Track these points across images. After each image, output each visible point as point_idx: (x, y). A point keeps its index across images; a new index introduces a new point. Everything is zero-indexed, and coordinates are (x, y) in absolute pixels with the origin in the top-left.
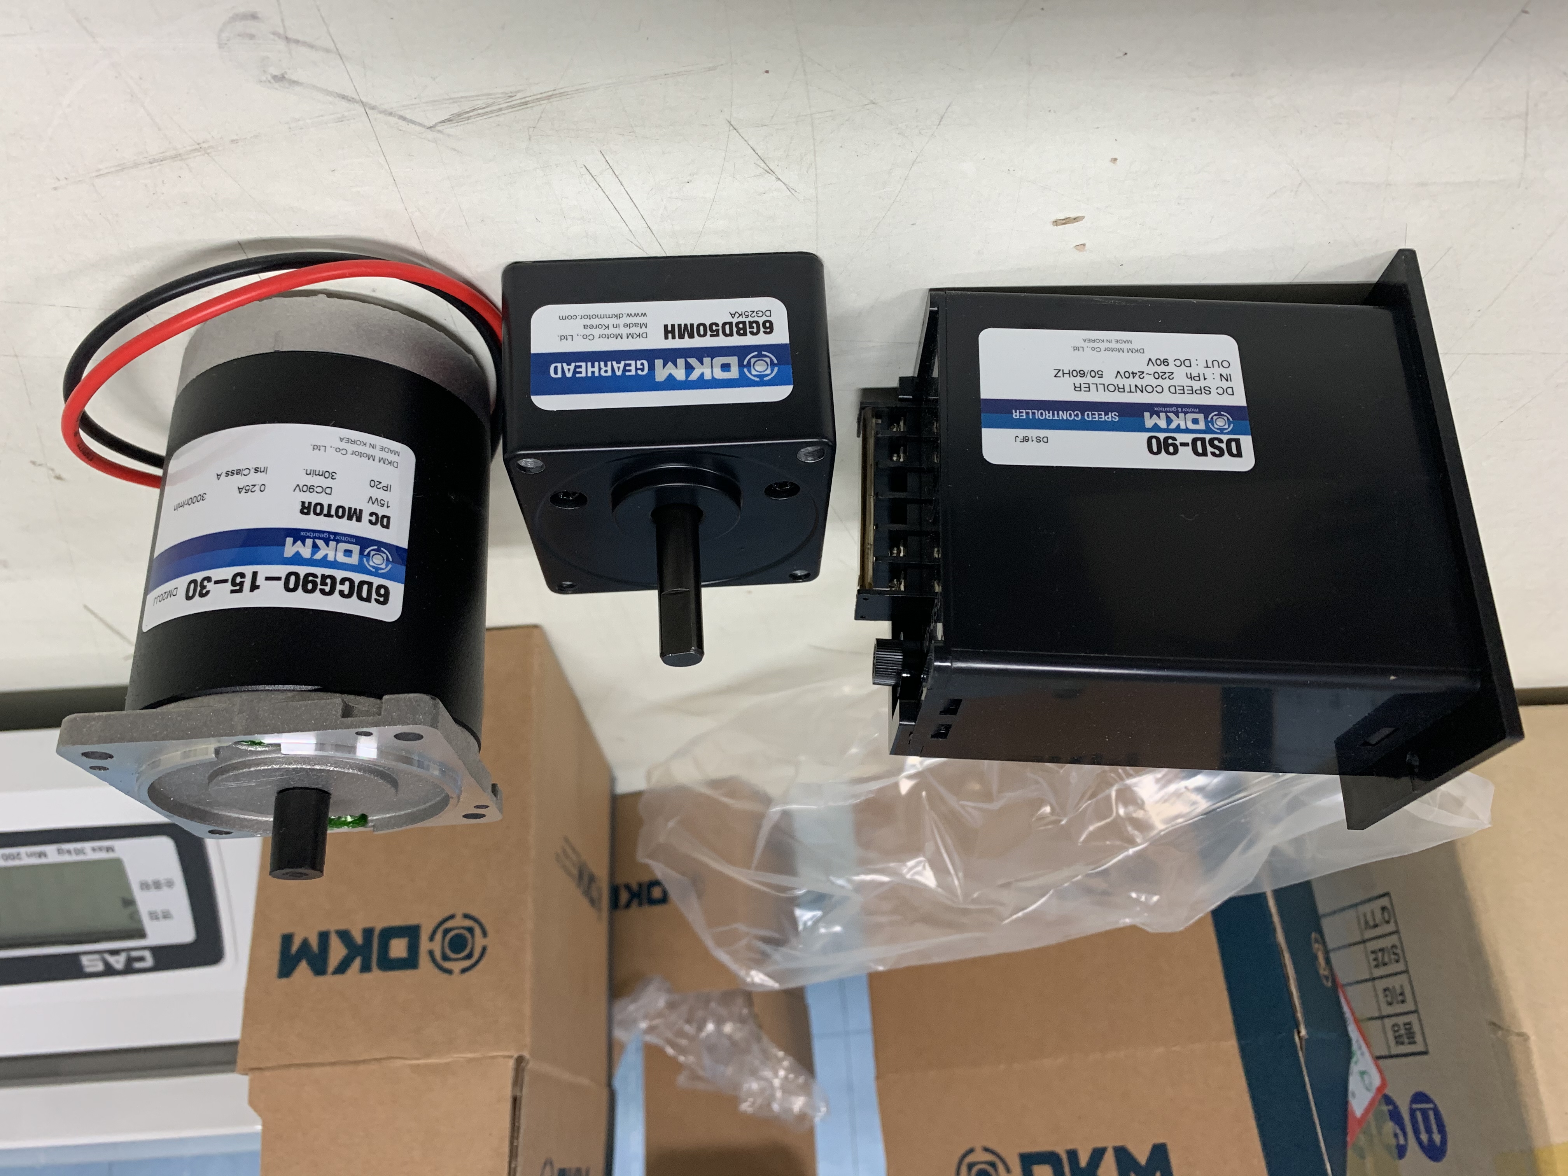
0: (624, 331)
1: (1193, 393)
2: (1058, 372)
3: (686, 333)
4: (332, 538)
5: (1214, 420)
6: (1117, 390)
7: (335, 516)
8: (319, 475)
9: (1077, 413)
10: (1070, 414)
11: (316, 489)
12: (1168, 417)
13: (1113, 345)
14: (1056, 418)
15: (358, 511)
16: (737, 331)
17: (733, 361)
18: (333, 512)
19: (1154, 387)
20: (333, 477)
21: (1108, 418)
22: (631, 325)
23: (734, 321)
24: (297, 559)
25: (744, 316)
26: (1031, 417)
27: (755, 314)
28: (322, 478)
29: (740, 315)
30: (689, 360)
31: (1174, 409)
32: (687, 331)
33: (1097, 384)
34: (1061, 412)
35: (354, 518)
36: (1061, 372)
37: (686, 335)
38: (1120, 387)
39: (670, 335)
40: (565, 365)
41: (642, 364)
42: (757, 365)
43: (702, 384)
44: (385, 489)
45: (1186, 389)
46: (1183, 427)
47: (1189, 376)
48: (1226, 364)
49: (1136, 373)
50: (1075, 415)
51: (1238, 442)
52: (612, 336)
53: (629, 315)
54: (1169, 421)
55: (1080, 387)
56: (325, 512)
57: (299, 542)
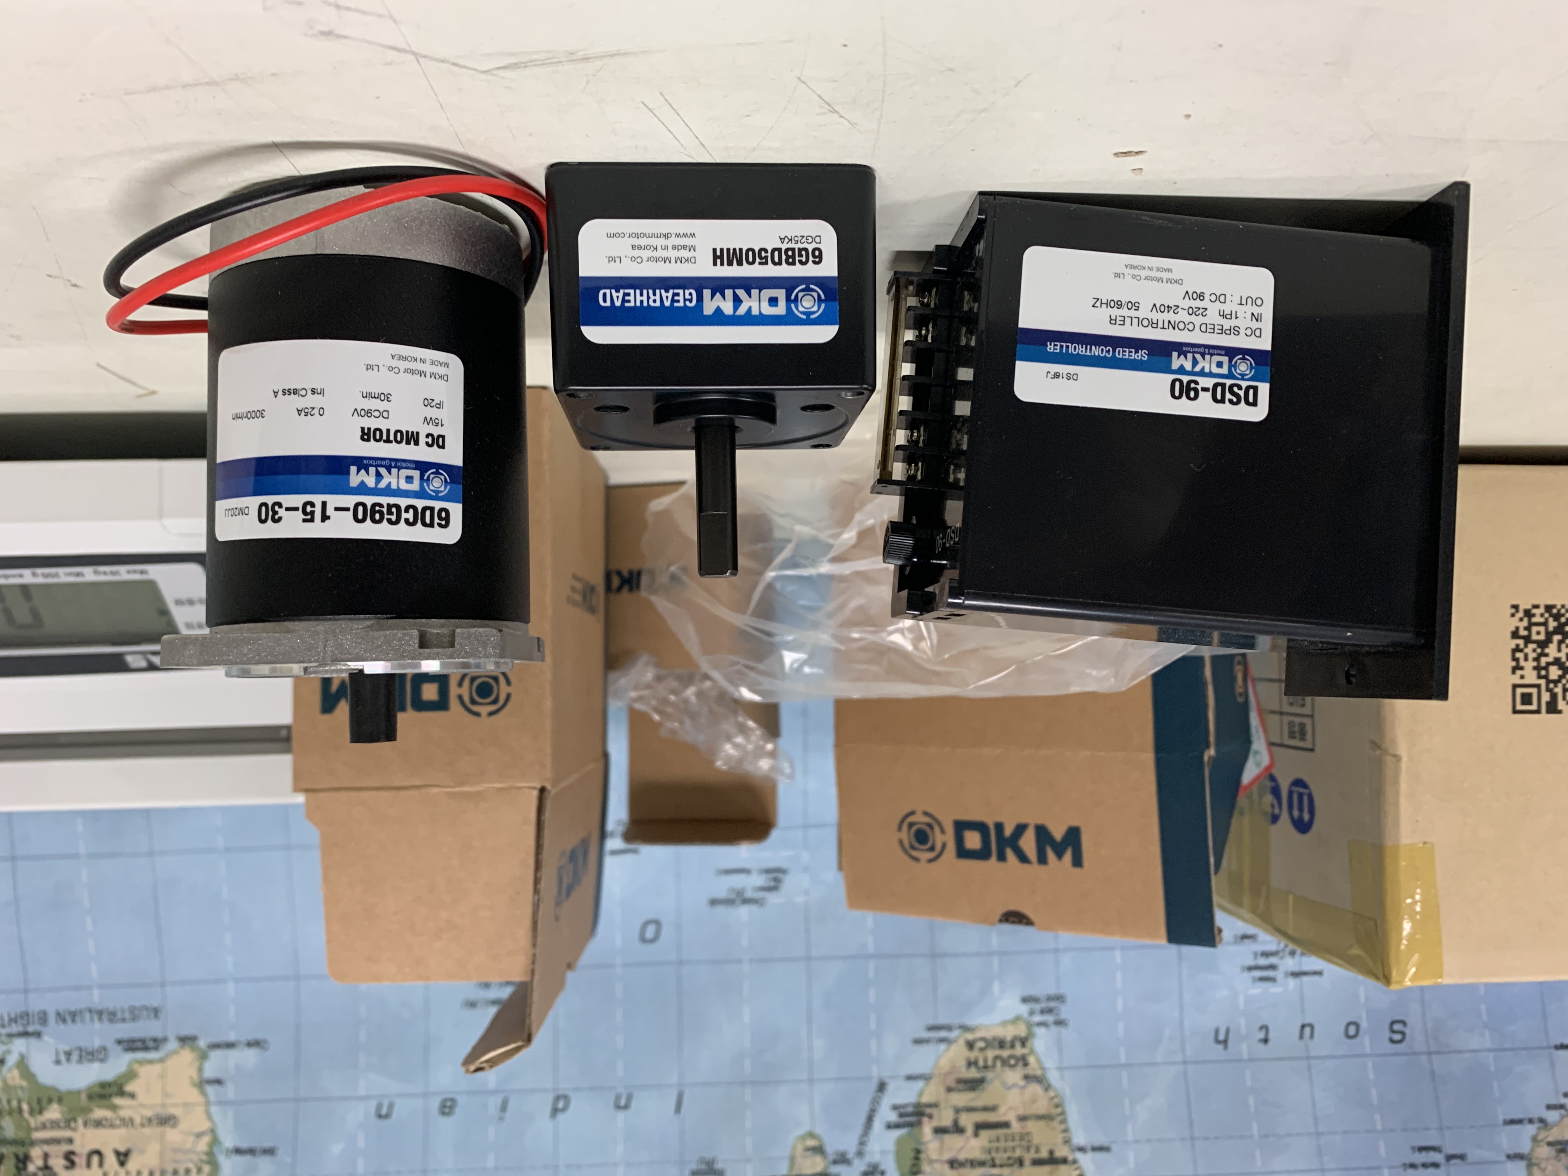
0: (673, 254)
1: (1222, 333)
2: (1097, 301)
3: (735, 259)
4: (393, 465)
5: (1238, 364)
6: (1150, 325)
7: (394, 442)
8: (375, 397)
9: (1109, 349)
10: (1102, 350)
11: (373, 414)
12: (1194, 358)
13: (1154, 274)
14: (1088, 353)
15: (415, 434)
16: (786, 259)
17: (781, 294)
18: (392, 438)
19: (1186, 324)
20: (389, 400)
21: (1138, 356)
22: (680, 247)
23: (784, 247)
24: (362, 489)
25: (793, 242)
26: (1064, 351)
27: (804, 240)
28: (378, 400)
29: (790, 240)
30: (737, 291)
31: (1201, 350)
32: (734, 257)
33: (1132, 318)
34: (1093, 347)
35: (412, 442)
36: (1099, 301)
37: (735, 261)
38: (1154, 322)
39: (718, 261)
40: (613, 291)
41: (690, 294)
42: (804, 301)
43: (749, 320)
44: (438, 406)
45: (1217, 327)
46: (1207, 370)
47: (1222, 314)
48: (1259, 302)
49: (1171, 308)
50: (1107, 352)
51: (1255, 389)
52: (660, 259)
53: (678, 235)
54: (1195, 362)
55: (1116, 320)
56: (385, 437)
57: (363, 471)
